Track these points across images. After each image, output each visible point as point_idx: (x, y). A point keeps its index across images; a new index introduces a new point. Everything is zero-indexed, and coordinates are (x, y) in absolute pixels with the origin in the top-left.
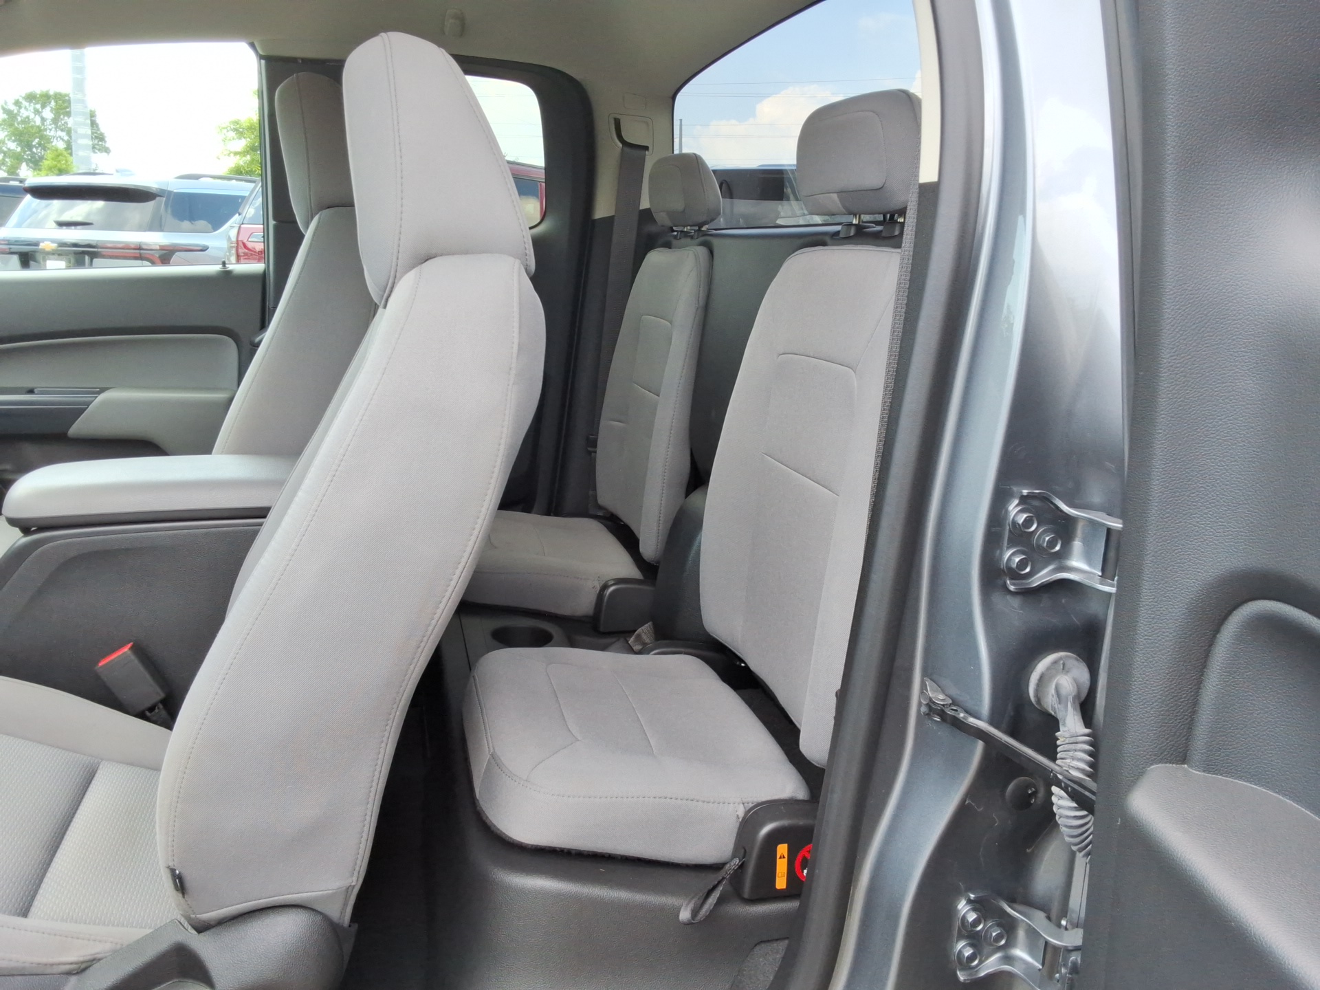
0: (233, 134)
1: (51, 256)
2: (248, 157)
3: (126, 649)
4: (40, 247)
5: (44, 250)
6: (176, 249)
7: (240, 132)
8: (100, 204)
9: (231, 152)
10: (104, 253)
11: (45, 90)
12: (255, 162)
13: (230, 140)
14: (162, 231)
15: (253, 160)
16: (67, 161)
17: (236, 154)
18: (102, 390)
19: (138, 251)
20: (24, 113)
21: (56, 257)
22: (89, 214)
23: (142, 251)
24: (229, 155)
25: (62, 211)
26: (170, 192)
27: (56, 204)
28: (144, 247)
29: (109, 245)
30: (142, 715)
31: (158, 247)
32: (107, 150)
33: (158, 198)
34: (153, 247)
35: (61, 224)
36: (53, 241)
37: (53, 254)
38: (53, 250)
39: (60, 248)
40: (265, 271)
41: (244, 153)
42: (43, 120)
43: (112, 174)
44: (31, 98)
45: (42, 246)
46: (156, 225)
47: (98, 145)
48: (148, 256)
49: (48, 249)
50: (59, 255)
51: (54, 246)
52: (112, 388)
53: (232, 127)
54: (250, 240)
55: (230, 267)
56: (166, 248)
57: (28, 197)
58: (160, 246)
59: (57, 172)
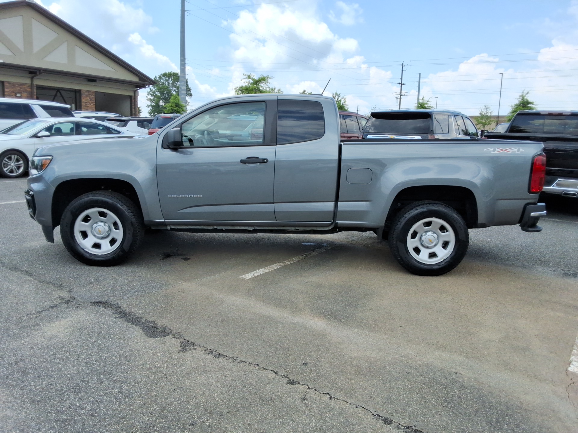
11: (170, 71)
20: (162, 81)
42: (169, 83)
44: (165, 75)
47: (188, 93)
59: (175, 104)
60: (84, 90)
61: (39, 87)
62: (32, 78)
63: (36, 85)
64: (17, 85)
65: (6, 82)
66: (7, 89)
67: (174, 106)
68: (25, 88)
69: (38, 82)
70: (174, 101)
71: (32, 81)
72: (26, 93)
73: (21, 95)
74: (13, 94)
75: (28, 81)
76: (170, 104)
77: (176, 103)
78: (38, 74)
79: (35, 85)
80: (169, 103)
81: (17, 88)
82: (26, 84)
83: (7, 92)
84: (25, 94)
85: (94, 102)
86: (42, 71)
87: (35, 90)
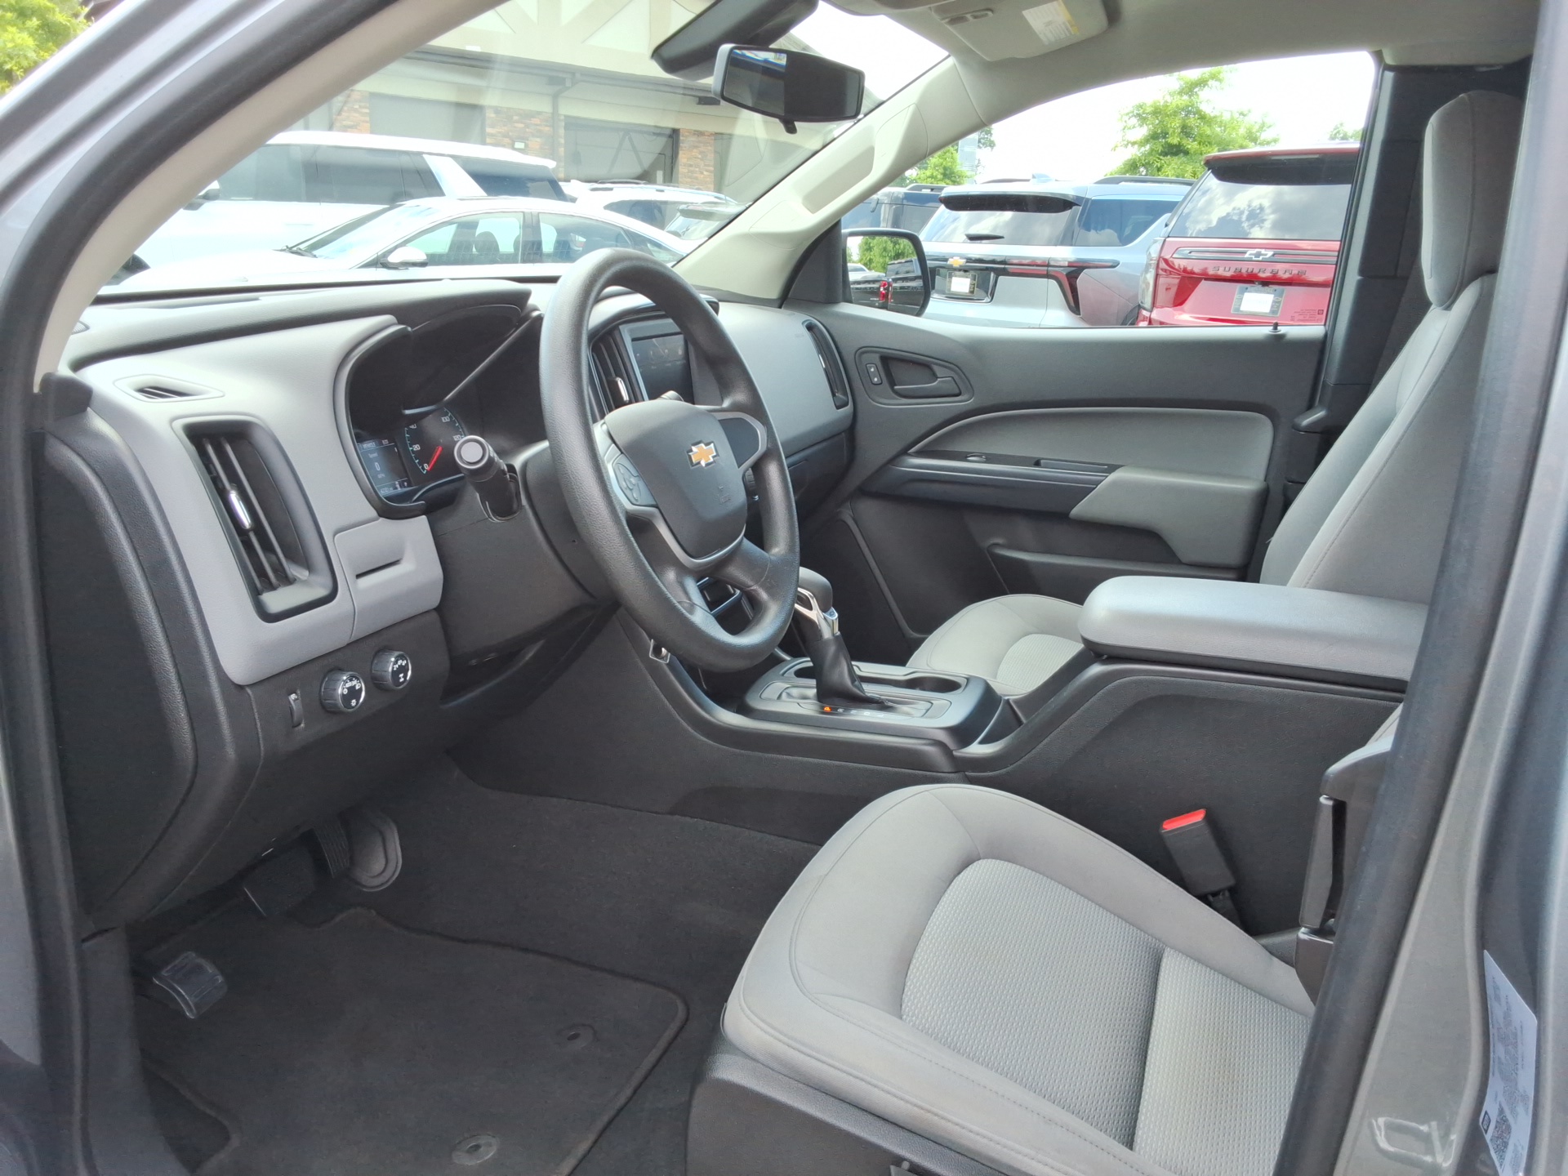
0: (1134, 121)
1: (957, 273)
2: (1148, 147)
3: (1198, 817)
4: (949, 263)
5: (952, 265)
6: (1085, 265)
7: (1142, 119)
8: (1008, 215)
9: (1128, 142)
10: (1009, 270)
12: (1154, 153)
13: (1130, 128)
14: (1071, 245)
15: (1152, 150)
16: (952, 158)
17: (1134, 144)
18: (1112, 468)
19: (1046, 268)
21: (962, 273)
22: (995, 228)
23: (1050, 268)
24: (1126, 146)
25: (970, 224)
26: (1088, 200)
27: (964, 215)
28: (1052, 263)
29: (1015, 261)
30: (1203, 898)
31: (1066, 264)
32: (992, 144)
33: (1074, 207)
34: (1062, 264)
35: (974, 238)
36: (962, 257)
37: (960, 270)
38: (961, 266)
39: (968, 264)
40: (1326, 335)
41: (1142, 143)
43: (1028, 180)
45: (951, 262)
46: (1067, 239)
47: (983, 139)
48: (1053, 274)
49: (956, 265)
50: (965, 271)
51: (962, 262)
52: (1122, 466)
53: (1135, 112)
54: (1174, 256)
55: (1282, 330)
56: (1075, 265)
57: (943, 207)
58: (1069, 262)
59: (941, 171)
60: (689, 131)
61: (573, 124)
62: (555, 98)
63: (565, 116)
64: (515, 118)
65: (490, 107)
66: (493, 126)
67: (940, 176)
68: (537, 125)
69: (570, 109)
70: (941, 160)
71: (555, 107)
72: (538, 140)
73: (526, 146)
74: (507, 140)
75: (545, 107)
76: (928, 173)
77: (945, 169)
78: (568, 84)
79: (562, 117)
80: (926, 169)
81: (516, 125)
82: (539, 113)
83: (492, 135)
84: (535, 142)
85: (712, 163)
86: (578, 75)
87: (562, 131)
